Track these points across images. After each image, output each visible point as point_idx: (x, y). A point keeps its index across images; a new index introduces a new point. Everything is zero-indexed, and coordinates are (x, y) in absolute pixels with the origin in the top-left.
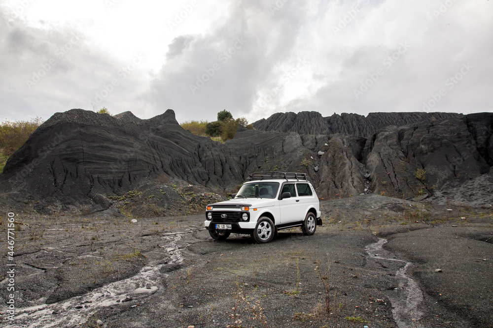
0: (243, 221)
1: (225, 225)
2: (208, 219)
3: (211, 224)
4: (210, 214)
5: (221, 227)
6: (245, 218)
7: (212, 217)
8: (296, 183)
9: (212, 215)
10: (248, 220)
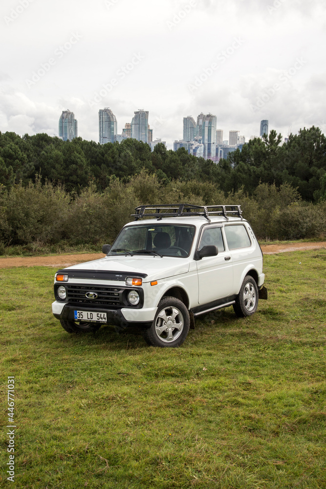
0: (131, 306)
1: (95, 314)
2: (59, 300)
3: (65, 310)
4: (62, 289)
5: (85, 315)
6: (134, 299)
7: (68, 295)
8: (223, 224)
9: (68, 291)
10: (141, 305)
